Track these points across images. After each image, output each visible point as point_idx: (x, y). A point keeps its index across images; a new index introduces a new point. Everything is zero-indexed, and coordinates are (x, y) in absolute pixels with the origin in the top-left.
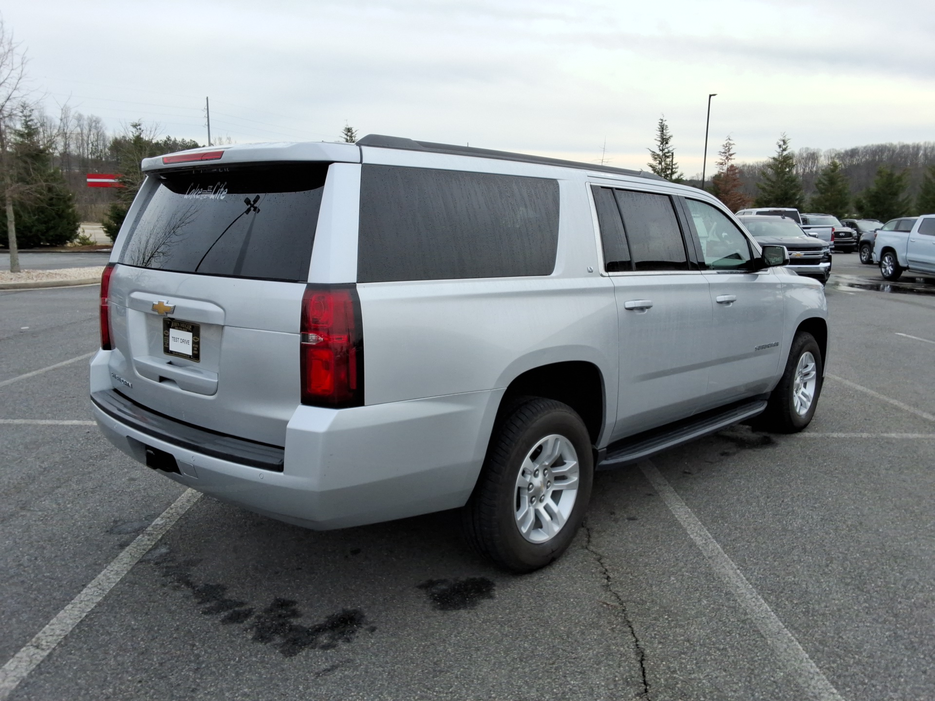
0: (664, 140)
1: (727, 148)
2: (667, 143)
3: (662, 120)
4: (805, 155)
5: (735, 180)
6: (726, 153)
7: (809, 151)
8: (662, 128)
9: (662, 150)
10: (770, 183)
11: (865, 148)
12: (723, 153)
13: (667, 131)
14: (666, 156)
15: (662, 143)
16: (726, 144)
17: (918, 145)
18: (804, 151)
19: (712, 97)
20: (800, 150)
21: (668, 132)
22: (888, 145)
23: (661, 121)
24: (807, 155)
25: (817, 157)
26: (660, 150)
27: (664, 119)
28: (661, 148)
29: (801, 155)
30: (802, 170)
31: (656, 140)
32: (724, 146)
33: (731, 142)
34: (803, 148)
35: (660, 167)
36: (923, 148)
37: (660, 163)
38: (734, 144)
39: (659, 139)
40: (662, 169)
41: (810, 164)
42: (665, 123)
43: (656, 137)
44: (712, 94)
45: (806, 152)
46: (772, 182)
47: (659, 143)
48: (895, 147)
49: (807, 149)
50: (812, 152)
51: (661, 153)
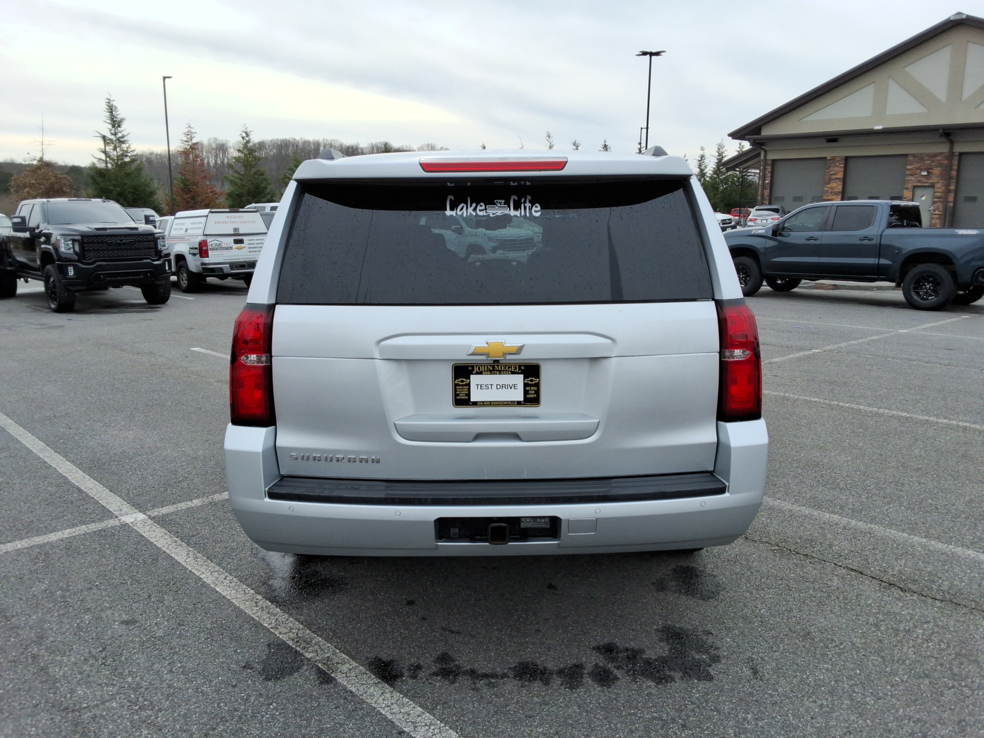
0: (116, 123)
1: (189, 136)
2: (119, 126)
3: (109, 100)
4: (214, 146)
5: (203, 171)
6: (188, 142)
7: (218, 142)
8: (111, 109)
9: (115, 134)
10: (238, 176)
11: (271, 141)
12: (186, 141)
13: (118, 113)
14: (120, 142)
15: (113, 126)
16: (188, 132)
17: (317, 141)
18: (213, 141)
19: (166, 79)
20: (209, 140)
21: (120, 114)
22: (291, 140)
23: (107, 101)
24: (217, 146)
25: (227, 149)
26: (112, 134)
27: (111, 99)
28: (113, 132)
29: (210, 145)
30: (214, 161)
31: (105, 122)
32: (185, 134)
33: (193, 130)
34: (211, 138)
35: (115, 153)
36: (323, 145)
37: (115, 149)
38: (195, 133)
39: (109, 121)
40: (118, 157)
41: (221, 155)
42: (115, 104)
43: (105, 119)
44: (166, 76)
45: (214, 142)
46: (241, 175)
47: (110, 126)
48: (298, 141)
49: (216, 139)
50: (221, 143)
51: (113, 137)
